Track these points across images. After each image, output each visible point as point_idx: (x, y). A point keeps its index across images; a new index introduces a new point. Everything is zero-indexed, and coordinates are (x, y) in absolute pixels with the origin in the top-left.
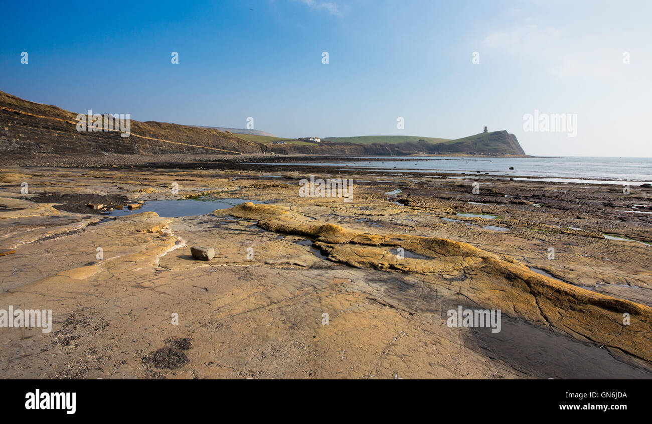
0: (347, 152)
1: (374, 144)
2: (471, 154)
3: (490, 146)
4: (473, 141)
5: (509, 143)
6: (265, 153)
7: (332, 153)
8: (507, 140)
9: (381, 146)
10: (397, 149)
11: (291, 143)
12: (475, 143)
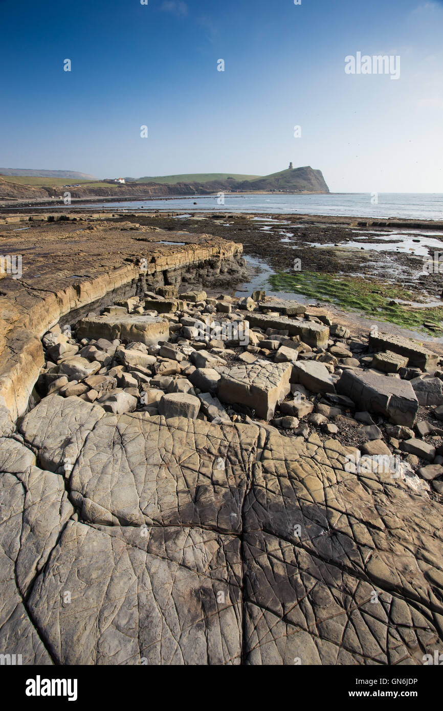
0: (150, 193)
1: (179, 184)
2: (271, 191)
3: (291, 183)
4: (276, 178)
5: (310, 180)
6: (53, 197)
7: (133, 195)
8: (309, 176)
9: (185, 185)
10: (201, 188)
11: (85, 186)
12: (277, 180)
